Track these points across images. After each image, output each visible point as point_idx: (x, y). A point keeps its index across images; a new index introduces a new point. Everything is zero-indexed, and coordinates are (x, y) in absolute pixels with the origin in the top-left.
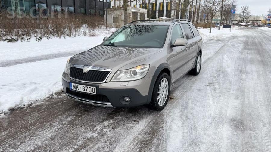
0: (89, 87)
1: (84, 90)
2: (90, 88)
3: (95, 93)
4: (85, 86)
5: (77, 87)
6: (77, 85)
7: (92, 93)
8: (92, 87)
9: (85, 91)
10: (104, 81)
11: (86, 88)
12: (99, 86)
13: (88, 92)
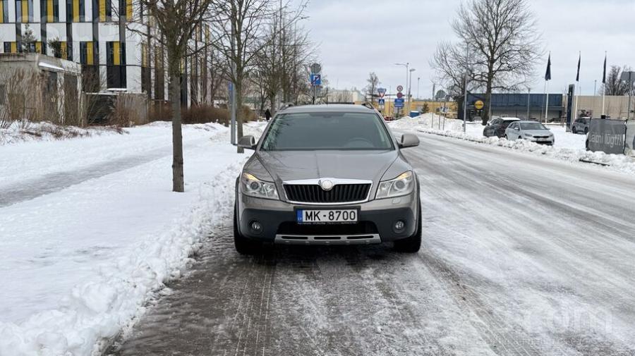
0: (342, 211)
1: (331, 218)
2: (345, 214)
3: (356, 220)
4: (334, 211)
5: (316, 215)
6: (317, 212)
7: (349, 220)
8: (349, 211)
9: (334, 220)
10: (367, 200)
11: (336, 215)
12: (360, 207)
13: (341, 219)
